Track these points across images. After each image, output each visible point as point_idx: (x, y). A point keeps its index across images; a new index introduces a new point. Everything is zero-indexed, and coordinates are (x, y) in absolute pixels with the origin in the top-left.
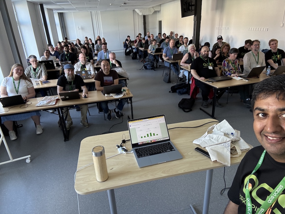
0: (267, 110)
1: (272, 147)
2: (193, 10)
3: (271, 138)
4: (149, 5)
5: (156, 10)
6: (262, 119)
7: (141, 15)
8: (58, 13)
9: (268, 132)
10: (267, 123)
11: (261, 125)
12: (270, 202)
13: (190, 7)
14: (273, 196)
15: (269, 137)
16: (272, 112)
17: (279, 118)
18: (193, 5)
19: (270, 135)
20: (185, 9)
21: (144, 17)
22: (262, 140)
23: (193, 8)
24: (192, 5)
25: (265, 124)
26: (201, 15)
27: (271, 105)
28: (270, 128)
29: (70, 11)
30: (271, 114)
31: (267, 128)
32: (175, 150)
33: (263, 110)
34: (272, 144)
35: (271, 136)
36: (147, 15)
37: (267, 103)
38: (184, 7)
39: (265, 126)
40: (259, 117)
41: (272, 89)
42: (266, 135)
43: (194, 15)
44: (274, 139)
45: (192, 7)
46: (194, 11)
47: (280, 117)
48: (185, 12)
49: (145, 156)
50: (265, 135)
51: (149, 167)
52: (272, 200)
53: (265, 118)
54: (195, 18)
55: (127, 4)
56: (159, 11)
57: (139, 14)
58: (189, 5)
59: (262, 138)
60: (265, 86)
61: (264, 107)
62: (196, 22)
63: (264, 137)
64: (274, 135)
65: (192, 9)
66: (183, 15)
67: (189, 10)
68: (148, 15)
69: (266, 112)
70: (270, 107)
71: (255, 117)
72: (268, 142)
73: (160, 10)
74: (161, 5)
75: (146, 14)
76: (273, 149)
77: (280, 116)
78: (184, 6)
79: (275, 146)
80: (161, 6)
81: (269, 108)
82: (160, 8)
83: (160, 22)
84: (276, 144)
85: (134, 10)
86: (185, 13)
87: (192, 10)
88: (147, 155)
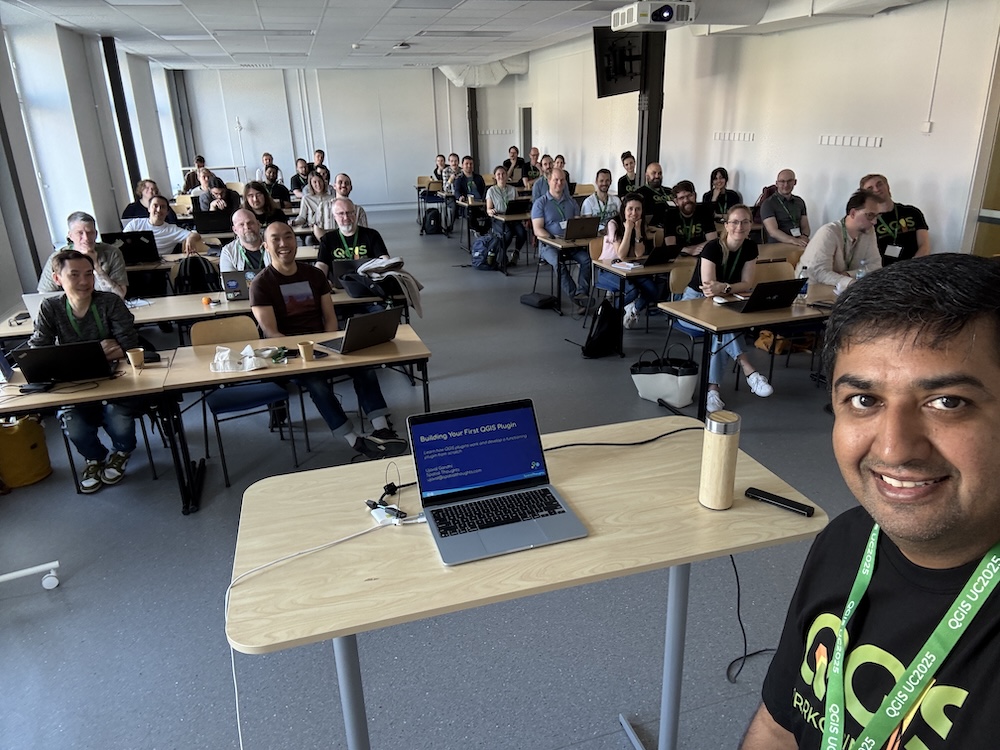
0: (882, 385)
1: (901, 515)
2: (636, 74)
3: (895, 483)
4: (488, 55)
5: (513, 70)
6: (865, 416)
7: (461, 88)
8: (168, 71)
9: (884, 463)
10: (883, 428)
11: (858, 436)
12: (896, 714)
13: (627, 64)
14: (905, 692)
15: (887, 479)
16: (898, 392)
17: (921, 412)
18: (637, 58)
19: (893, 472)
20: (608, 68)
21: (472, 93)
22: (865, 491)
23: (637, 66)
24: (632, 58)
25: (873, 432)
26: (664, 91)
27: (894, 368)
28: (894, 448)
29: (211, 66)
30: (894, 400)
31: (883, 449)
32: (564, 512)
33: (866, 385)
34: (899, 505)
35: (897, 474)
36: (480, 88)
37: (879, 358)
38: (606, 65)
39: (873, 440)
40: (851, 408)
41: (897, 308)
42: (878, 470)
43: (638, 92)
44: (906, 484)
45: (634, 62)
46: (639, 77)
47: (924, 409)
48: (609, 78)
49: (464, 530)
50: (874, 473)
51: (478, 563)
52: (901, 706)
53: (874, 413)
54: (643, 102)
55: (412, 49)
56: (521, 77)
57: (454, 82)
58: (624, 58)
59: (864, 481)
60: (873, 299)
61: (870, 374)
62: (646, 113)
63: (872, 481)
64: (905, 473)
65: (634, 71)
66: (603, 92)
67: (623, 73)
68: (484, 89)
69: (877, 391)
70: (891, 375)
71: (838, 407)
72: (885, 498)
73: (527, 73)
74: (527, 55)
75: (477, 84)
76: (904, 522)
77: (924, 405)
78: (606, 59)
79: (912, 511)
80: (530, 57)
81: (886, 376)
82: (524, 63)
83: (527, 113)
84: (914, 504)
85: (435, 71)
86: (609, 82)
87: (632, 75)
88: (473, 527)
